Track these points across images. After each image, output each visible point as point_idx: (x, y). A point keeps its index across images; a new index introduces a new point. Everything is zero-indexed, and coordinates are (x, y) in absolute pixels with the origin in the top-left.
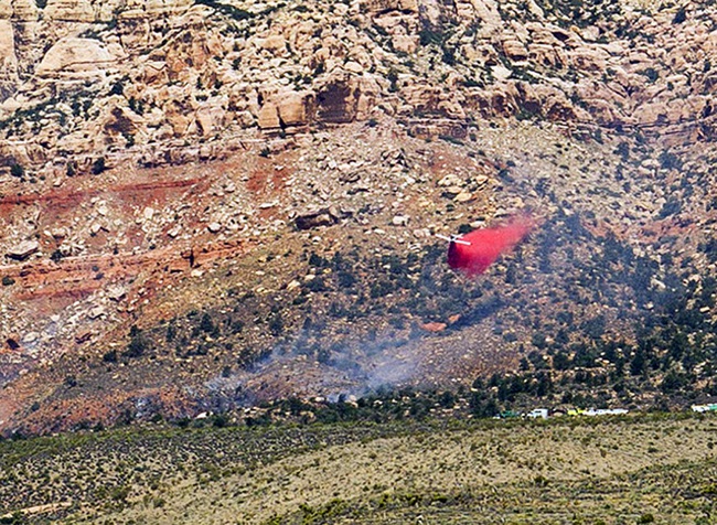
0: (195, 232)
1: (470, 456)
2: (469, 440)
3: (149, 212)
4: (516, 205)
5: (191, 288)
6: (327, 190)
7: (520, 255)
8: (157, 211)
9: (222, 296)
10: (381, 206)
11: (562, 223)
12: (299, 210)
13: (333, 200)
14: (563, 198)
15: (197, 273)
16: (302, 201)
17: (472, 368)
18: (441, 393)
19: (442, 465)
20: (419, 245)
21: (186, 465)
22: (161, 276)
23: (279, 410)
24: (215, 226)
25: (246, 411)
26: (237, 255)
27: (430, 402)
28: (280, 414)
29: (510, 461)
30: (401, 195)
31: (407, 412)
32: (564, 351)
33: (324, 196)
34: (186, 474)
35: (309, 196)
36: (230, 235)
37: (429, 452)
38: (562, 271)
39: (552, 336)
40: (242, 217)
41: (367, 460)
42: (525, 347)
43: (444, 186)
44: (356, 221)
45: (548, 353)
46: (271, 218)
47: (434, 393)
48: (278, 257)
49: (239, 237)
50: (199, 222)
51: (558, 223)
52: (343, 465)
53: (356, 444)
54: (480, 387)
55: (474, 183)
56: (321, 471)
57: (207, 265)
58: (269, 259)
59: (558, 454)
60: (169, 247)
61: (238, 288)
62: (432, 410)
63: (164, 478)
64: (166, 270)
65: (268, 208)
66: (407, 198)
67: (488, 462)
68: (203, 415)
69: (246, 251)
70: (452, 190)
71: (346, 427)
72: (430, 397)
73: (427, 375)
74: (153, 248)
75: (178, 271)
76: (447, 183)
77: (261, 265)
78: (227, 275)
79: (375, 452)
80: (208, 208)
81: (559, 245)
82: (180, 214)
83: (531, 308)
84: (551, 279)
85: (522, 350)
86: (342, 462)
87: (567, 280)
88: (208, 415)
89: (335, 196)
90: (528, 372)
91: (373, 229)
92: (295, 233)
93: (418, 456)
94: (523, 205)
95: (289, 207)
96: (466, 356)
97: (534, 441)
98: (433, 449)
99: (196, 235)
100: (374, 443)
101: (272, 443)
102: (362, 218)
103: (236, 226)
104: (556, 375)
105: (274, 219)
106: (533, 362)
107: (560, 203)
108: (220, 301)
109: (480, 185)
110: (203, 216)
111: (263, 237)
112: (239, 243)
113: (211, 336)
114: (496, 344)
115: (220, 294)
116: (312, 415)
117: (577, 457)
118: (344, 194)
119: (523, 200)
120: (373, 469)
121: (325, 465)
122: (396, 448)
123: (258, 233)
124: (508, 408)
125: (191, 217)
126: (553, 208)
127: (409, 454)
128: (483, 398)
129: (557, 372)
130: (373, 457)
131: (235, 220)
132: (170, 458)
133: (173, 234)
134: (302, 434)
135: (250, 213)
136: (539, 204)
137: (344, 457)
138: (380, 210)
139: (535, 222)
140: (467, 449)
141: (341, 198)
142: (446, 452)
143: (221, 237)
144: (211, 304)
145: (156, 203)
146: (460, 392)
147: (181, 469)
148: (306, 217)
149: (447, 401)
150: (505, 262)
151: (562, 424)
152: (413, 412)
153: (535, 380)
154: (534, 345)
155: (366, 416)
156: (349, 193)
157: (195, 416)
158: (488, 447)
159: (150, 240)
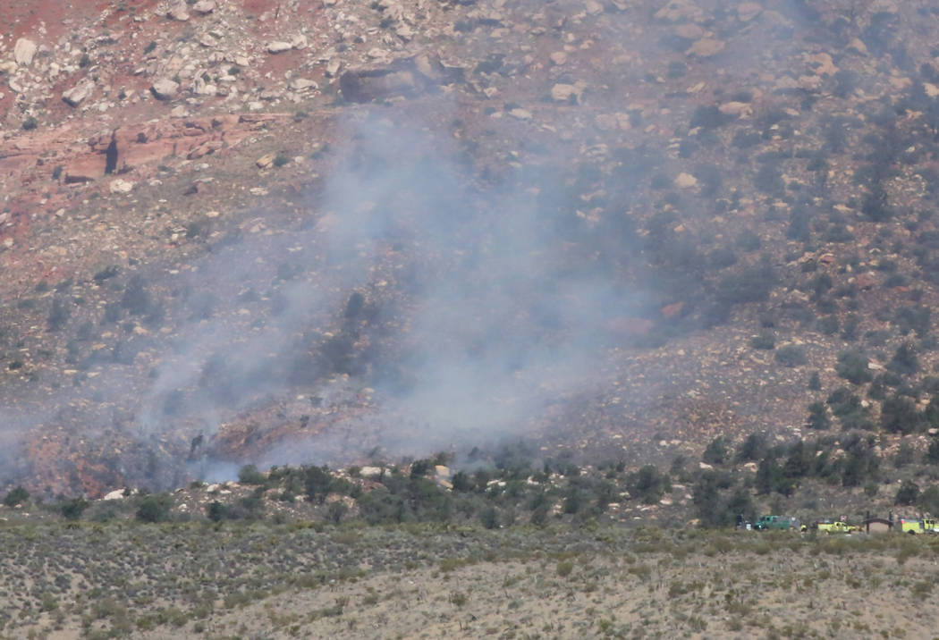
0: (122, 96)
1: (667, 609)
2: (668, 575)
3: (25, 48)
4: (821, 70)
5: (108, 216)
6: (411, 17)
7: (824, 179)
8: (43, 48)
9: (175, 237)
10: (528, 58)
11: (918, 114)
12: (351, 60)
13: (424, 41)
14: (923, 60)
15: (123, 185)
16: (358, 41)
17: (704, 419)
18: (634, 470)
19: (604, 626)
20: (603, 148)
21: (64, 600)
22: (45, 189)
23: (280, 491)
24: (165, 86)
25: (210, 489)
26: (211, 151)
27: (609, 488)
28: (283, 498)
29: (754, 624)
30: (571, 37)
31: (557, 508)
32: (905, 392)
33: (406, 31)
34: (60, 620)
35: (374, 30)
36: (198, 106)
37: (579, 596)
38: (913, 219)
39: (881, 358)
40: (225, 69)
41: (444, 608)
42: (822, 377)
43: (665, 21)
44: (471, 88)
45: (872, 394)
46: (288, 74)
47: (620, 468)
48: (298, 159)
49: (217, 112)
50: (132, 74)
51: (910, 114)
52: (392, 617)
53: (429, 572)
54: (718, 461)
55: (731, 19)
56: (344, 625)
57: (143, 170)
58: (278, 163)
59: (858, 614)
60: (66, 128)
61: (209, 221)
62: (614, 505)
63: (12, 627)
64: (56, 175)
65: (285, 50)
66: (585, 46)
67: (703, 625)
68: (116, 495)
69: (234, 142)
70: (683, 31)
71: (416, 533)
72: (610, 476)
73: (606, 430)
74: (30, 126)
75: (83, 180)
76: (673, 15)
77: (262, 174)
78: (188, 193)
79: (463, 590)
80: (152, 46)
81: (910, 160)
82: (93, 55)
83: (841, 294)
84: (885, 234)
85: (815, 385)
86: (390, 607)
87: (922, 239)
88: (126, 494)
89: (428, 33)
90: (825, 433)
91: (508, 107)
92: (338, 110)
93: (554, 605)
94: (835, 70)
95: (329, 53)
96: (692, 393)
97: (808, 583)
98: (589, 590)
99: (125, 102)
100: (469, 571)
101: (255, 560)
102: (484, 84)
103: (211, 89)
104: (884, 443)
105: (295, 77)
106: (837, 413)
107: (918, 69)
108: (169, 248)
109: (744, 24)
110: (142, 63)
111: (269, 116)
112: (215, 124)
113: (146, 323)
114: (759, 369)
115: (169, 232)
116: (349, 502)
117: (901, 623)
118: (449, 30)
119: (836, 60)
120: (456, 627)
121: (355, 613)
122: (509, 583)
123: (257, 105)
124: (777, 509)
125: (115, 63)
126: (899, 81)
127: (536, 600)
128: (725, 486)
129: (890, 437)
130: (459, 601)
131: (212, 76)
132: (29, 584)
133: (76, 99)
134: (321, 543)
135: (243, 61)
136: (871, 71)
137: (396, 599)
138: (524, 69)
139: (861, 107)
140: (661, 594)
141: (442, 37)
142: (615, 600)
143: (179, 111)
144: (149, 254)
145: (43, 30)
146: (674, 471)
147: (50, 607)
148: (363, 74)
149: (647, 486)
150: (789, 192)
151: (880, 549)
152: (570, 509)
153: (840, 451)
154: (843, 375)
155: (468, 511)
156: (459, 27)
157: (99, 496)
158: (707, 591)
159: (23, 108)
